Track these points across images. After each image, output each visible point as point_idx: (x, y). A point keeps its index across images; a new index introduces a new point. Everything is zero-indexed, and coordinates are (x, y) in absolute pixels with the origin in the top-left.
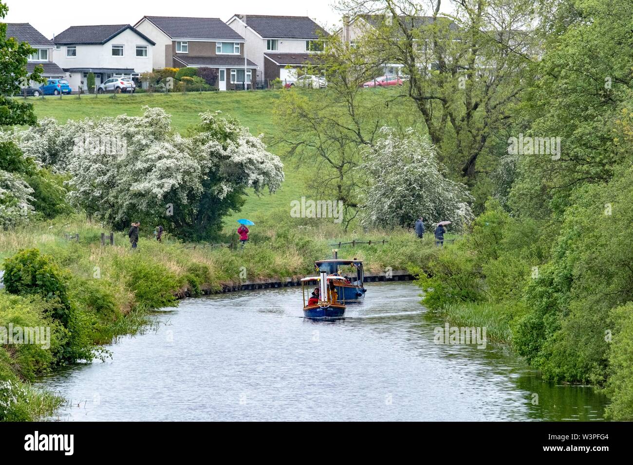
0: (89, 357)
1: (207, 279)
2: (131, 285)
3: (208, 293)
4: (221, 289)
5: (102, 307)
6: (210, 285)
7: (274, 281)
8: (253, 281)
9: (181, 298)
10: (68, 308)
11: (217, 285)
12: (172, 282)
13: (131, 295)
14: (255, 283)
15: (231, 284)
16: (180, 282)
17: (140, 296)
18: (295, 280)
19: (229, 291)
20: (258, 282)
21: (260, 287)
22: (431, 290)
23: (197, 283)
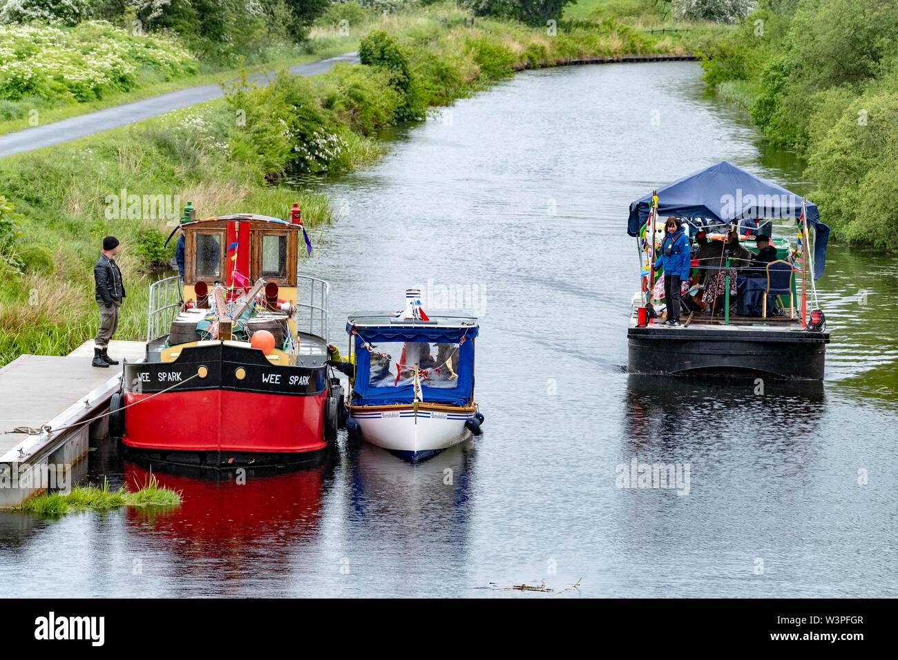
0: (424, 117)
1: (543, 56)
2: (478, 60)
3: (543, 66)
4: (555, 64)
5: (445, 77)
6: (546, 60)
7: (598, 59)
8: (582, 58)
9: (519, 70)
10: (409, 78)
11: (551, 60)
12: (511, 58)
13: (477, 67)
14: (583, 60)
15: (563, 60)
16: (521, 58)
17: (484, 69)
18: (616, 59)
19: (562, 65)
20: (585, 59)
21: (587, 63)
22: (711, 70)
23: (535, 59)
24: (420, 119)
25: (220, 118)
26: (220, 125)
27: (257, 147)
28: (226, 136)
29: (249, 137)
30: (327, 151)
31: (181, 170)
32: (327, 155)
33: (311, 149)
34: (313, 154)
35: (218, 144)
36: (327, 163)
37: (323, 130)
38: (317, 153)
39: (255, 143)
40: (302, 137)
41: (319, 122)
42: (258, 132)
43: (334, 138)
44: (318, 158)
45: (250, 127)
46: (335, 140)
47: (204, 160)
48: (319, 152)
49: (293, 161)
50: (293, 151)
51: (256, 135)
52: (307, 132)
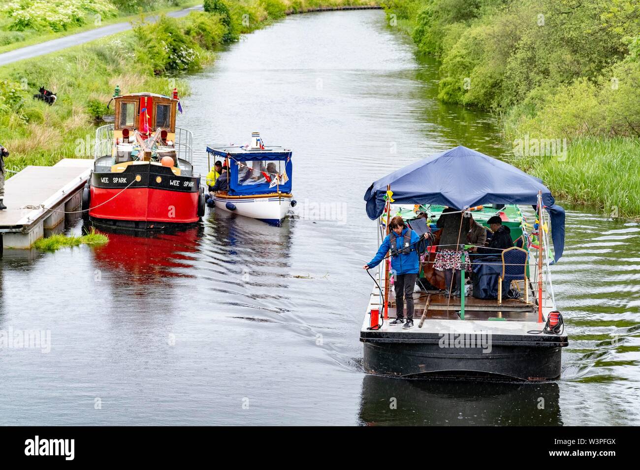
0: (238, 39)
1: (301, 6)
2: (266, 9)
9: (288, 14)
10: (230, 18)
12: (284, 8)
13: (266, 13)
16: (289, 7)
17: (270, 14)
23: (297, 8)
24: (236, 40)
25: (130, 40)
26: (130, 44)
27: (150, 55)
28: (134, 50)
29: (146, 50)
30: (187, 57)
31: (110, 68)
32: (187, 59)
33: (179, 56)
34: (180, 59)
35: (129, 54)
36: (187, 64)
37: (185, 47)
38: (182, 59)
39: (149, 54)
40: (174, 50)
41: (182, 42)
42: (151, 48)
43: (191, 51)
44: (182, 61)
45: (146, 45)
46: (192, 52)
47: (122, 63)
48: (183, 58)
49: (169, 63)
50: (169, 58)
51: (150, 49)
52: (177, 48)
